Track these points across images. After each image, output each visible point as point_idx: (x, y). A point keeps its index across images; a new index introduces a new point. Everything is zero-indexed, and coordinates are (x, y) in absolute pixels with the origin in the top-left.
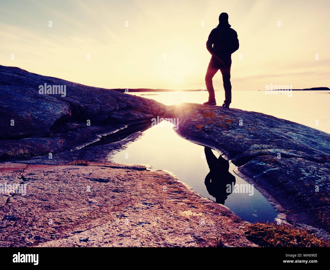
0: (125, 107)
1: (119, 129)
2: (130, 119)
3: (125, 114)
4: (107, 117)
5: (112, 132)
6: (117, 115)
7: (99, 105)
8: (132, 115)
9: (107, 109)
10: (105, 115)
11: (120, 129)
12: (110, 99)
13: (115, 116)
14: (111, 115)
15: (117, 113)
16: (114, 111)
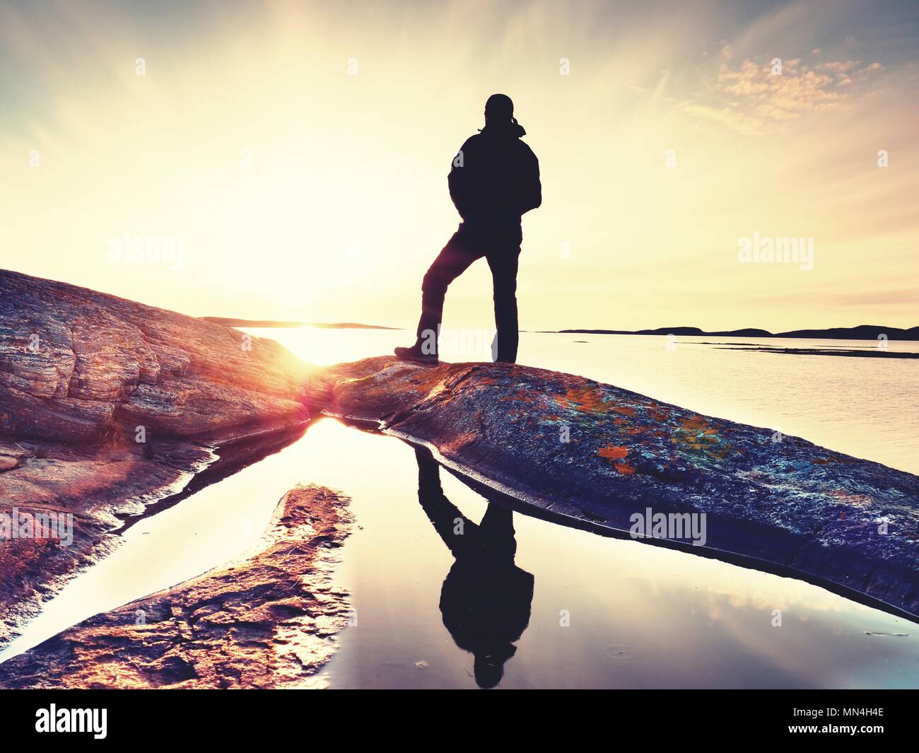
0: (185, 364)
1: (188, 468)
2: (217, 419)
3: (191, 395)
4: (108, 408)
5: (166, 488)
6: (157, 401)
7: (71, 352)
8: (218, 400)
9: (107, 371)
10: (100, 400)
11: (194, 470)
12: (116, 327)
13: (149, 407)
14: (127, 402)
15: (156, 391)
16: (139, 383)
